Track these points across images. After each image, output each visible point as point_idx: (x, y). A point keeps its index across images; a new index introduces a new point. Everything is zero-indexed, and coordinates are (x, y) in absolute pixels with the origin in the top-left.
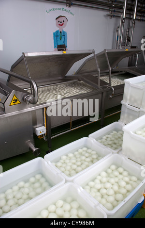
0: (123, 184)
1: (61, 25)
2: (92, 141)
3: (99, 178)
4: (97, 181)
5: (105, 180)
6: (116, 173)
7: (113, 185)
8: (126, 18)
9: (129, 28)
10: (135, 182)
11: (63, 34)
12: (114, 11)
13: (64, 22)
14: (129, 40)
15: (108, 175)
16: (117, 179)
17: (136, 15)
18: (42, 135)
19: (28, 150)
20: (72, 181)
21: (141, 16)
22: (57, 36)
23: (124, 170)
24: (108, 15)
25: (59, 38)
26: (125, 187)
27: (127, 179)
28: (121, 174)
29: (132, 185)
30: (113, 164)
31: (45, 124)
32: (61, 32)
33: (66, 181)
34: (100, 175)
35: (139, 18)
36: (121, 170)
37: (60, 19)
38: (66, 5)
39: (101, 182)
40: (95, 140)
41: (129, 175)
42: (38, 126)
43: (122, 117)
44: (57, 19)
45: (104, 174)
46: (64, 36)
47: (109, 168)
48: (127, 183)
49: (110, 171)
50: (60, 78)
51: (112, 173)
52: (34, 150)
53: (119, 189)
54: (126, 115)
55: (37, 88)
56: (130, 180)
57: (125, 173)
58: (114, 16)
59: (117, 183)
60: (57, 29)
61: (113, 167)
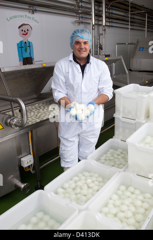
0: (139, 203)
1: (26, 35)
2: (93, 163)
3: (111, 202)
4: (111, 206)
5: (118, 203)
6: (128, 194)
7: (128, 206)
8: (95, 24)
9: (100, 35)
10: (150, 198)
11: (28, 45)
12: (82, 17)
13: (28, 30)
14: (101, 48)
15: (120, 197)
16: (130, 200)
17: (106, 21)
18: (29, 166)
19: (14, 189)
20: (87, 209)
21: (110, 22)
22: (22, 47)
23: (135, 189)
24: (76, 22)
25: (23, 49)
26: (141, 207)
27: (141, 197)
28: (133, 193)
29: (148, 202)
30: (122, 184)
31: (31, 151)
32: (25, 43)
33: (80, 211)
34: (111, 199)
35: (108, 24)
36: (132, 189)
37: (24, 28)
38: (29, 12)
39: (115, 206)
40: (95, 161)
41: (142, 192)
42: (23, 155)
43: (116, 132)
44: (19, 27)
45: (115, 197)
46: (29, 46)
47: (119, 189)
48: (143, 202)
49: (120, 192)
50: (35, 96)
51: (123, 194)
52: (23, 186)
53: (136, 209)
54: (121, 130)
55: (26, 107)
56: (145, 198)
57: (137, 192)
58: (82, 23)
59: (132, 203)
60: (20, 39)
61: (123, 188)
